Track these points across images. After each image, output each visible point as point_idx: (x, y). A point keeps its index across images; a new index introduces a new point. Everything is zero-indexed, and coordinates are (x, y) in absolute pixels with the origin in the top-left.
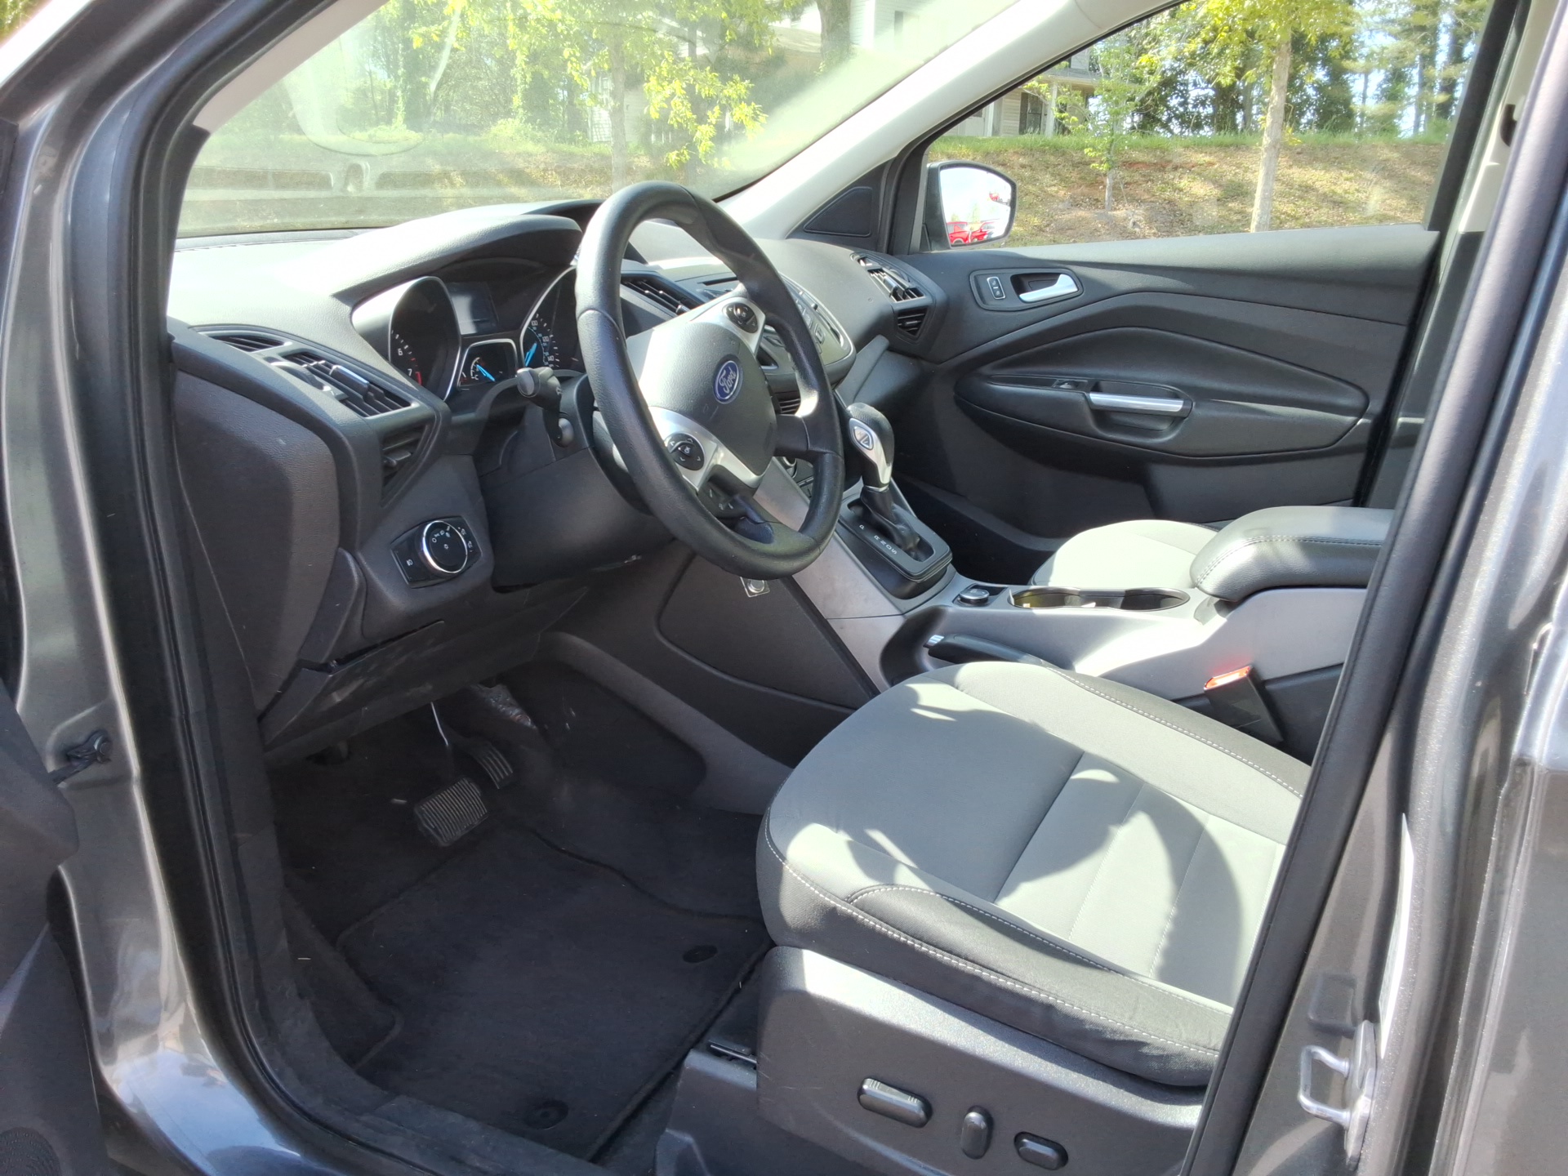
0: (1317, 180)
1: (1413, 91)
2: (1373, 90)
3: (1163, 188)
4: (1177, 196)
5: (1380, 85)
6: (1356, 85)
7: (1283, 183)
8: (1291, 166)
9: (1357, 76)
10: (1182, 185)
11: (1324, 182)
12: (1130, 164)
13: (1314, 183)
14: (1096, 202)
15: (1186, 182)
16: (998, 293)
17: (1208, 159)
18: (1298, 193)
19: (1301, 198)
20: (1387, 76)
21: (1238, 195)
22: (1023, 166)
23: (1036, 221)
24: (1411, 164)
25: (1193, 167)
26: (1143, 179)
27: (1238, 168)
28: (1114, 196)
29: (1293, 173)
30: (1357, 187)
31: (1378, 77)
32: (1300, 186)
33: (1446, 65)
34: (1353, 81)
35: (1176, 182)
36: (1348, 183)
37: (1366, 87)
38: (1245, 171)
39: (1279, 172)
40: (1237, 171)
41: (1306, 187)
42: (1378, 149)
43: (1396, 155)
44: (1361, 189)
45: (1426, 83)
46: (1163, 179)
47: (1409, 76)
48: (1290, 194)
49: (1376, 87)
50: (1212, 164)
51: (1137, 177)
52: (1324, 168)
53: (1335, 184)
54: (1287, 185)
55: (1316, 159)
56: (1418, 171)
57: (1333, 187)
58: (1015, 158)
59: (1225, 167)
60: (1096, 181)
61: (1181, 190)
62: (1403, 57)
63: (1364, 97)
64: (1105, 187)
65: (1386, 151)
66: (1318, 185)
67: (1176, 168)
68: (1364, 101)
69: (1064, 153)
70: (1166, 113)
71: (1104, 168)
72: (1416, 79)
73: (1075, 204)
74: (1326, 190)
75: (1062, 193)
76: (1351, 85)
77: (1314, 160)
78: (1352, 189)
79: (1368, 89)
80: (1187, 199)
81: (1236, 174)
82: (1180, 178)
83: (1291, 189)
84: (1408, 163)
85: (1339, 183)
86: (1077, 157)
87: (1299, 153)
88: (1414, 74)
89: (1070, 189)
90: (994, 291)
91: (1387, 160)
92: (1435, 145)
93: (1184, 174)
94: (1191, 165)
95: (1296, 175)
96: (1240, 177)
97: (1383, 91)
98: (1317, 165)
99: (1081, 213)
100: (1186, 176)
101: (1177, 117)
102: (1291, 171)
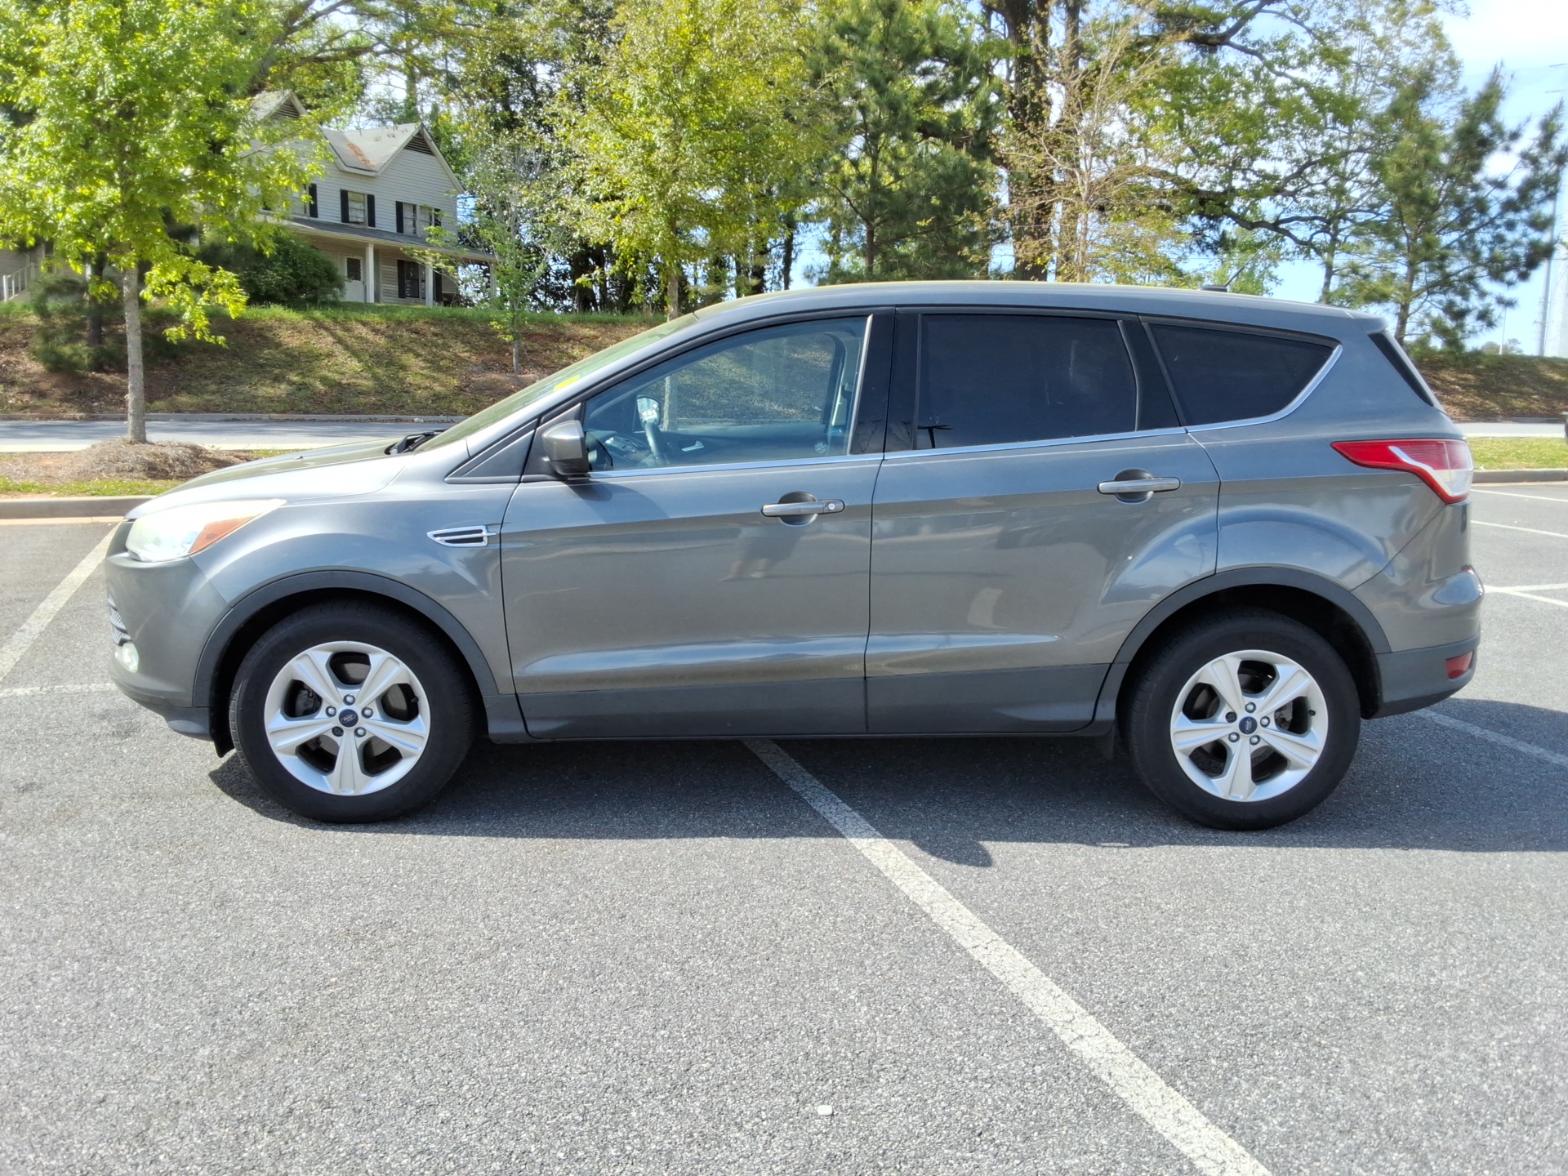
3: (560, 356)
10: (575, 354)
12: (529, 336)
14: (505, 368)
15: (577, 351)
17: (592, 333)
22: (435, 335)
23: (455, 382)
25: (582, 339)
28: (520, 361)
46: (558, 349)
50: (597, 337)
51: (536, 346)
58: (426, 327)
59: (607, 340)
60: (503, 349)
64: (511, 354)
67: (568, 340)
69: (470, 325)
71: (509, 338)
73: (488, 368)
75: (474, 358)
82: (572, 348)
86: (481, 327)
89: (480, 354)
93: (575, 344)
94: (580, 337)
99: (494, 376)
100: (577, 346)
101: (542, 287)
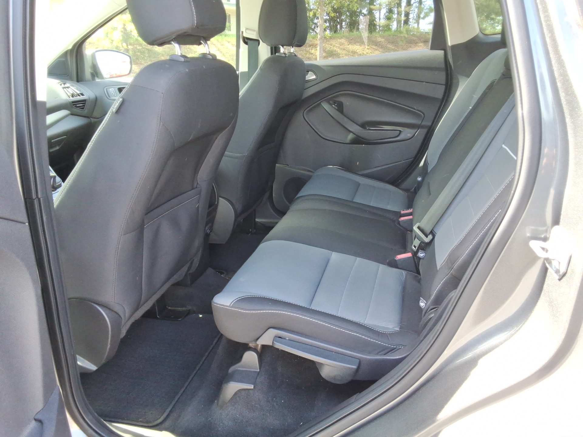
0: (358, 49)
1: (395, 16)
2: (382, 16)
3: (306, 53)
4: (311, 56)
5: (385, 14)
6: (377, 15)
7: (346, 50)
8: (349, 45)
9: (377, 11)
10: (312, 52)
11: (360, 50)
13: (356, 50)
15: (314, 51)
16: (114, 94)
18: (351, 54)
19: (352, 56)
20: (387, 11)
21: (332, 55)
24: (388, 43)
25: (316, 45)
26: (299, 50)
27: (331, 45)
29: (350, 47)
30: (371, 52)
31: (384, 11)
32: (352, 51)
33: (405, 7)
34: (376, 13)
35: (310, 51)
36: (368, 50)
37: (380, 15)
38: (334, 47)
39: (345, 47)
40: (331, 46)
41: (354, 52)
42: (377, 38)
43: (383, 40)
44: (372, 52)
45: (399, 13)
47: (394, 11)
48: (349, 54)
49: (383, 15)
52: (360, 45)
53: (364, 51)
54: (348, 51)
55: (357, 42)
56: (391, 45)
57: (363, 52)
59: (327, 45)
61: (312, 54)
62: (391, 4)
63: (380, 19)
65: (380, 38)
66: (358, 51)
68: (380, 20)
70: (313, 25)
72: (396, 12)
74: (361, 53)
76: (375, 14)
77: (356, 42)
78: (369, 52)
79: (381, 16)
80: (314, 57)
81: (330, 47)
82: (312, 49)
83: (349, 53)
84: (387, 42)
85: (365, 50)
87: (351, 40)
88: (395, 10)
90: (112, 93)
91: (380, 42)
92: (396, 36)
93: (313, 48)
94: (315, 44)
95: (351, 48)
96: (332, 49)
97: (386, 16)
98: (357, 44)
100: (314, 49)
102: (349, 46)
